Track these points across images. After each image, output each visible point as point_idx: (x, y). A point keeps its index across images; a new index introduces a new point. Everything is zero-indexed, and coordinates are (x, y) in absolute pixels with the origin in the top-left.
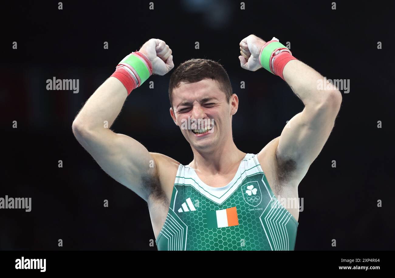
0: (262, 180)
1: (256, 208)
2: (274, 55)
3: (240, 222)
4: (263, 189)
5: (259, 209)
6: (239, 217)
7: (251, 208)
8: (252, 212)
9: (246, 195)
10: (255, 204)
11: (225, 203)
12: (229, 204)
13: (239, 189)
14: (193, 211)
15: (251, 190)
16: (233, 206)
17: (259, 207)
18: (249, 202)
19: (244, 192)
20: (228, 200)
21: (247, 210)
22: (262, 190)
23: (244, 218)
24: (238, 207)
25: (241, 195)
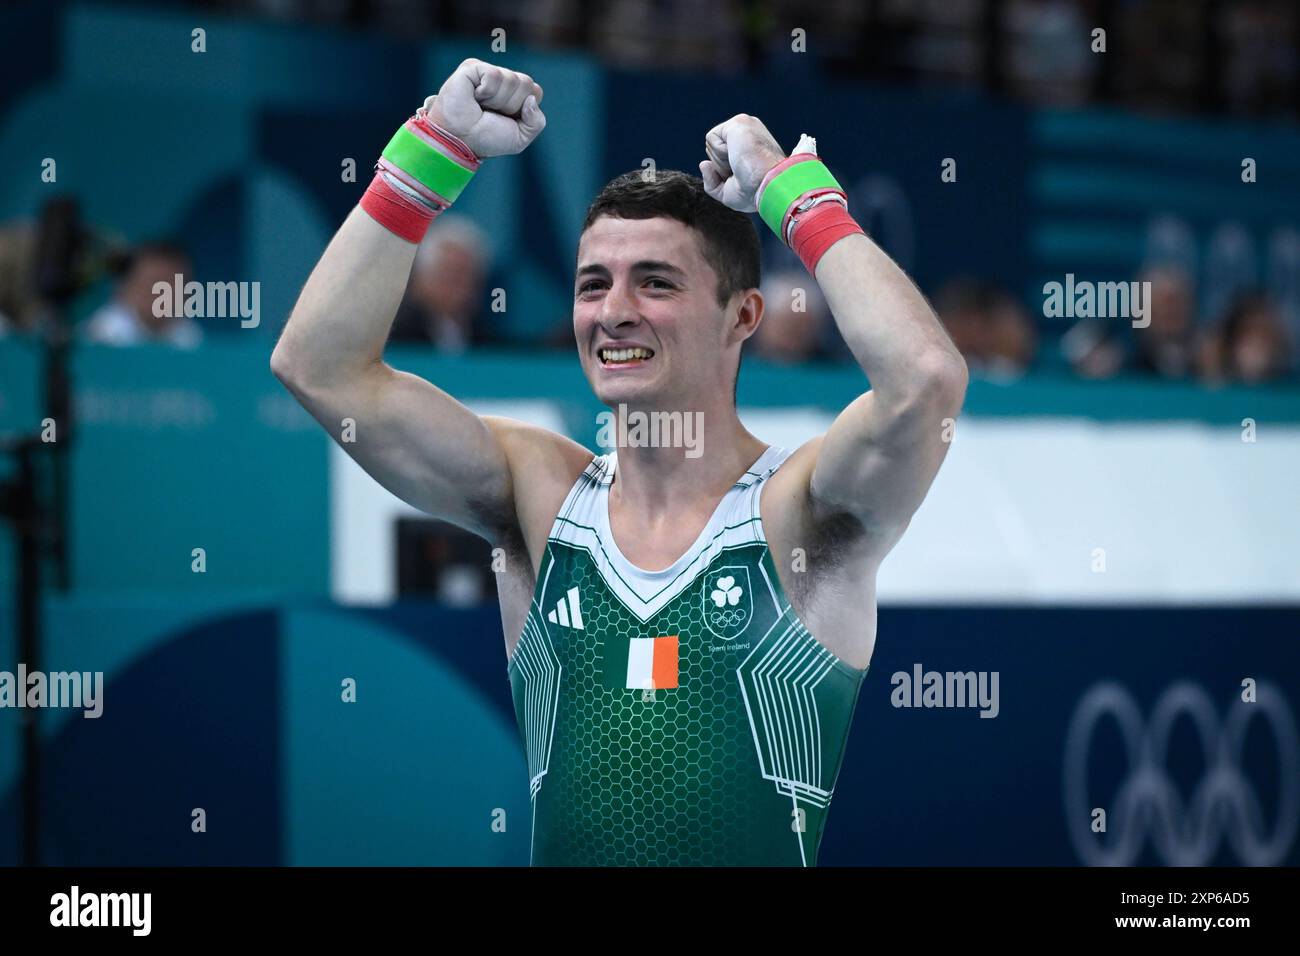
0: (760, 565)
1: (731, 643)
2: (796, 211)
3: (682, 679)
4: (760, 587)
5: (740, 647)
6: (682, 665)
7: (718, 642)
8: (718, 655)
9: (710, 604)
10: (730, 632)
11: (654, 620)
12: (663, 626)
13: (696, 584)
14: (576, 630)
15: (726, 592)
16: (674, 631)
17: (739, 640)
18: (715, 628)
19: (708, 593)
20: (664, 612)
21: (705, 650)
22: (756, 592)
23: (695, 671)
24: (683, 638)
25: (697, 601)
